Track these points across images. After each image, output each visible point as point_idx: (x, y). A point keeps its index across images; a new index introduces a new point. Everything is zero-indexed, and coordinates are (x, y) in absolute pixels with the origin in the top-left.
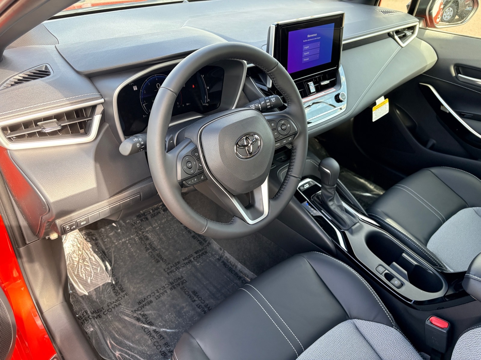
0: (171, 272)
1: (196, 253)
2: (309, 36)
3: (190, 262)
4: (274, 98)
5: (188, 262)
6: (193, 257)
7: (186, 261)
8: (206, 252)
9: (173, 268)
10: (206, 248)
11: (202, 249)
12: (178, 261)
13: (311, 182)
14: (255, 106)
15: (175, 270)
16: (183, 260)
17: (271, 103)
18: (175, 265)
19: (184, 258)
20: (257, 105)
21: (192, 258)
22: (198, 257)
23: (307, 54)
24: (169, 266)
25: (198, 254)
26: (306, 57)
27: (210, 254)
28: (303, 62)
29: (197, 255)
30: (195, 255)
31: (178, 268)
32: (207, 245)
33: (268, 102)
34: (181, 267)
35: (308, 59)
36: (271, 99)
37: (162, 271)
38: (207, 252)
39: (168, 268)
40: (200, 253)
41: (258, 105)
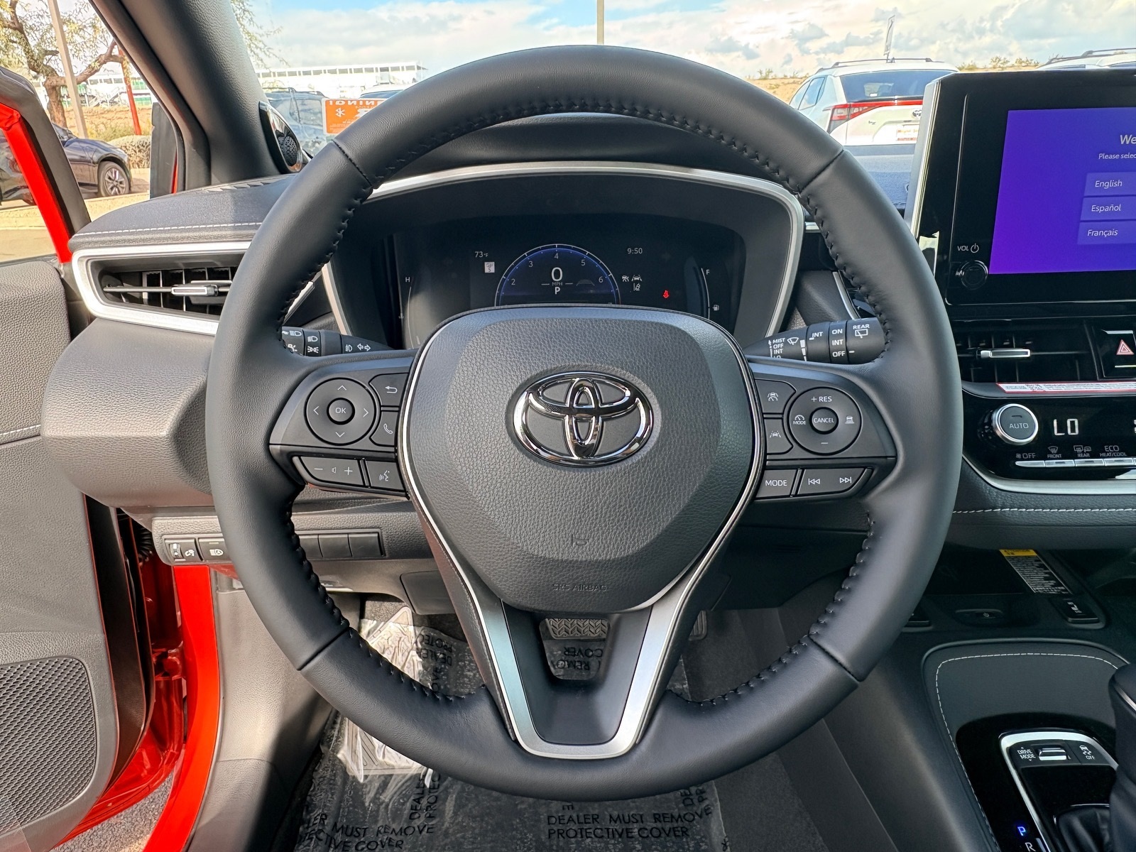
0: (560, 833)
1: (657, 818)
2: (1125, 140)
3: (625, 835)
4: (868, 326)
5: (620, 831)
6: (642, 825)
7: (618, 826)
8: (685, 833)
9: (571, 825)
10: (692, 817)
11: (680, 816)
12: (596, 812)
13: (1082, 748)
14: (786, 343)
15: (572, 833)
16: (611, 817)
17: (851, 343)
18: (582, 820)
19: (615, 814)
20: (794, 340)
21: (635, 825)
22: (656, 833)
23: (1111, 212)
24: (568, 813)
25: (659, 825)
26: (1105, 221)
27: (692, 844)
28: (1081, 241)
29: (654, 825)
30: (650, 824)
31: (584, 833)
32: (699, 812)
33: (838, 337)
34: (593, 836)
35: (1115, 233)
36: (855, 327)
37: (543, 817)
38: (689, 833)
39: (560, 819)
40: (668, 826)
41: (798, 343)
